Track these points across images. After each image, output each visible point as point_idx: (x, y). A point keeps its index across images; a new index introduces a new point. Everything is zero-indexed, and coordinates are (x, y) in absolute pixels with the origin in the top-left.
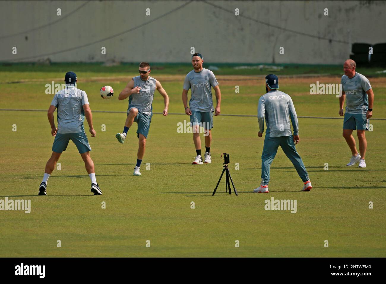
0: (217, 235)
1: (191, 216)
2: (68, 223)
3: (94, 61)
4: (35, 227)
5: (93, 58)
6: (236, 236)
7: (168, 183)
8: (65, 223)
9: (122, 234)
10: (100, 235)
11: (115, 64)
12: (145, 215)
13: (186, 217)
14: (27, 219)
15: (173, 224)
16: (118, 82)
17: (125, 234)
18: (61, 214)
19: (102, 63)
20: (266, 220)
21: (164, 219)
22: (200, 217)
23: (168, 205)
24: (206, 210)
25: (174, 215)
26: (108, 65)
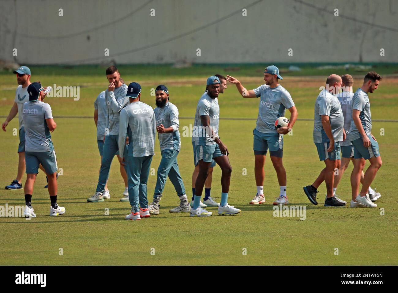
0: (304, 252)
1: (274, 231)
2: (140, 240)
3: (163, 62)
4: (104, 245)
5: (162, 59)
6: (325, 253)
7: (248, 195)
8: (137, 241)
9: (199, 252)
10: (175, 253)
11: (186, 65)
12: (224, 231)
13: (270, 233)
14: (95, 236)
15: (255, 241)
16: (190, 85)
17: (203, 252)
18: (131, 231)
19: (171, 65)
20: (357, 235)
21: (245, 235)
22: (285, 232)
23: (249, 220)
24: (291, 225)
25: (256, 230)
26: (179, 66)
